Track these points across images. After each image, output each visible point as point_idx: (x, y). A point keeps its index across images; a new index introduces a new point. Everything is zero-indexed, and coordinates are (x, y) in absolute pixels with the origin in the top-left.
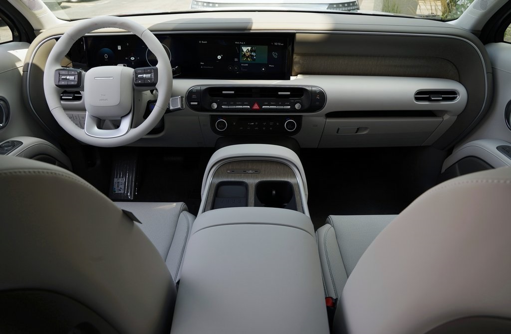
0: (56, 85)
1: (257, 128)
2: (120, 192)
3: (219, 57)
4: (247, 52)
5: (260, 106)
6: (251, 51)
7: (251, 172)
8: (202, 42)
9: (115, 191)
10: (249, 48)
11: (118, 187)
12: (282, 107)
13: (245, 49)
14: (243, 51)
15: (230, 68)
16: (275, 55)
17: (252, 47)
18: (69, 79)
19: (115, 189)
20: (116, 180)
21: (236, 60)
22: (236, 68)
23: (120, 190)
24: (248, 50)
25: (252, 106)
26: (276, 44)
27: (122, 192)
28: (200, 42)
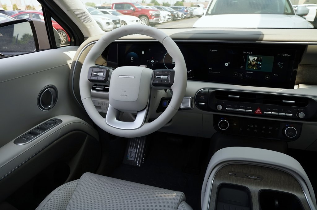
0: (89, 80)
1: (256, 131)
2: (131, 159)
3: (227, 64)
4: (253, 61)
5: (263, 111)
6: (257, 60)
7: (253, 177)
8: (213, 51)
9: (128, 158)
10: (256, 58)
11: (130, 155)
12: (284, 114)
13: (251, 58)
14: (249, 60)
15: (236, 74)
16: (280, 65)
17: (259, 57)
18: (99, 75)
19: (128, 156)
20: (129, 150)
21: (242, 67)
22: (241, 75)
23: (131, 158)
24: (254, 59)
25: (254, 110)
26: (283, 55)
27: (133, 159)
28: (211, 50)
